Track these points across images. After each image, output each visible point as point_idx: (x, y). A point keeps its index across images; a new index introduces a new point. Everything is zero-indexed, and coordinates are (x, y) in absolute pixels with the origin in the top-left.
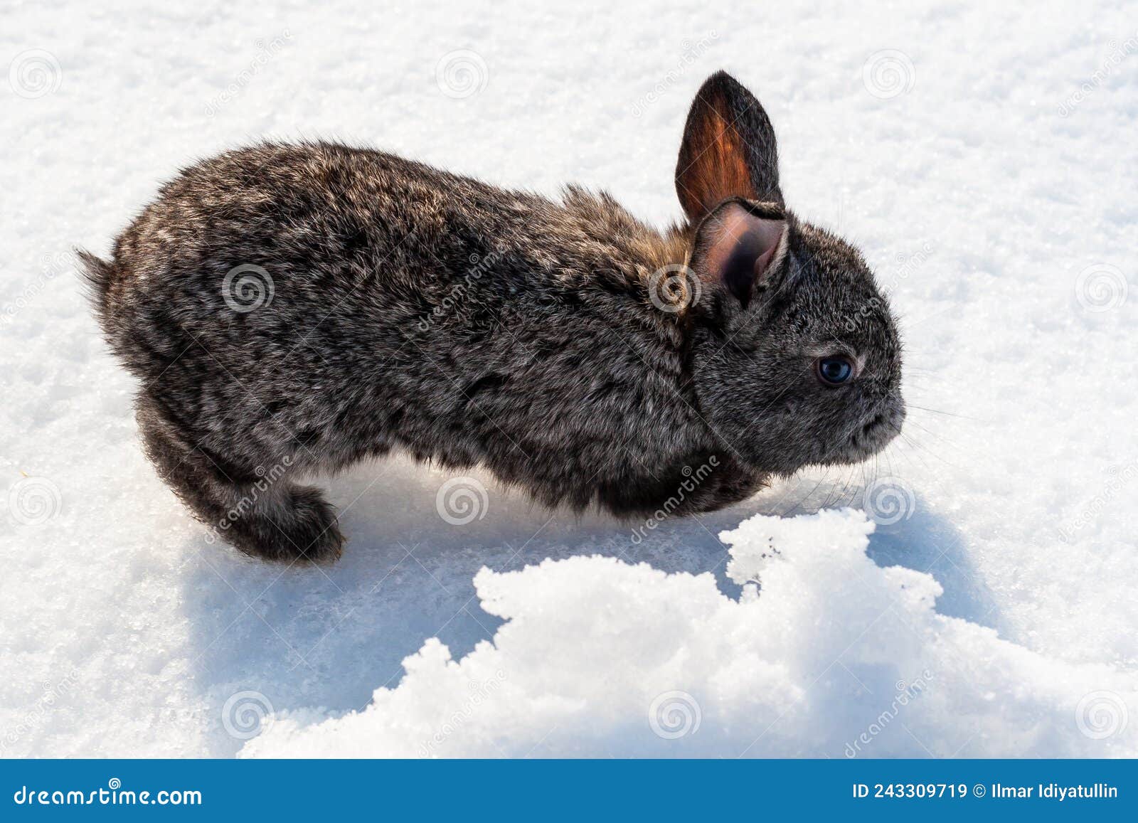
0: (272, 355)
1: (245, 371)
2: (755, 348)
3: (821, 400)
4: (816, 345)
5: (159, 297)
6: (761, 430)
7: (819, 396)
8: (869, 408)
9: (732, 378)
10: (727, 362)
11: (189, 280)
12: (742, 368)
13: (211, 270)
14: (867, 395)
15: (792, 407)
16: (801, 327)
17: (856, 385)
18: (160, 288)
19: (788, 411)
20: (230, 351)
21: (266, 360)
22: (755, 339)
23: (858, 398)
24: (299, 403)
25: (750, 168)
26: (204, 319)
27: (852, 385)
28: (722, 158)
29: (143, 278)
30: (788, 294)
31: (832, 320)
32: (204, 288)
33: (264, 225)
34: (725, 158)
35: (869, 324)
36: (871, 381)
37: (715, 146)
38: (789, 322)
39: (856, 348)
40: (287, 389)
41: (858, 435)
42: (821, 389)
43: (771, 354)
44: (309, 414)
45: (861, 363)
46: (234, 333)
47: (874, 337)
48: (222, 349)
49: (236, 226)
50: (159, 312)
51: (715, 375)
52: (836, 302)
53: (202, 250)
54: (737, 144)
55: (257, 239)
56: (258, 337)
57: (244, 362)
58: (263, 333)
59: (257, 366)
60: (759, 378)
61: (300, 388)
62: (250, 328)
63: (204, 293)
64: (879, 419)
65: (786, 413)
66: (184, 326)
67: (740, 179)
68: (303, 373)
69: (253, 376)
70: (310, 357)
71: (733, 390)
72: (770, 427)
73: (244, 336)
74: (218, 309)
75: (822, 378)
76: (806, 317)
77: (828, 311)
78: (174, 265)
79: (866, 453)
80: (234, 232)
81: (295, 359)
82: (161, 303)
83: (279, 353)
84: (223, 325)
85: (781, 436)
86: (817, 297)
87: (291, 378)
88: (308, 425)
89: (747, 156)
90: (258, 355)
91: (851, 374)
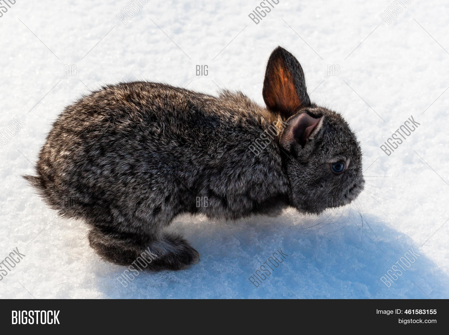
0: (131, 182)
1: (122, 194)
2: (308, 162)
3: (334, 181)
4: (332, 158)
5: (75, 178)
6: (311, 196)
7: (333, 179)
8: (351, 182)
9: (301, 175)
10: (299, 168)
11: (85, 165)
12: (304, 170)
13: (93, 156)
14: (351, 176)
15: (323, 185)
16: (326, 152)
17: (346, 172)
18: (74, 174)
19: (322, 186)
20: (114, 187)
21: (129, 185)
22: (308, 159)
23: (347, 178)
24: (148, 197)
25: (296, 88)
26: (98, 178)
27: (345, 172)
28: (283, 84)
29: (64, 174)
30: (320, 139)
31: (338, 147)
32: (92, 166)
33: (109, 127)
34: (285, 84)
35: (351, 146)
36: (352, 170)
37: (280, 79)
38: (321, 150)
39: (346, 157)
40: (141, 194)
41: (347, 194)
42: (334, 176)
43: (314, 164)
44: (154, 201)
45: (348, 163)
46: (112, 179)
47: (353, 151)
48: (109, 189)
49: (96, 133)
50: (78, 185)
51: (295, 173)
52: (339, 139)
53: (86, 149)
54: (289, 78)
55: (107, 134)
56: (123, 177)
57: (120, 190)
58: (124, 174)
59: (127, 190)
60: (310, 174)
61: (147, 192)
62: (118, 173)
63: (93, 168)
64: (355, 186)
65: (321, 187)
66: (91, 185)
67: (292, 93)
68: (146, 185)
69: (126, 194)
70: (147, 176)
71: (301, 180)
72: (314, 194)
73: (117, 179)
74: (102, 172)
75: (333, 171)
76: (328, 147)
77: (336, 144)
78: (75, 162)
79: (350, 200)
80: (96, 136)
81: (141, 180)
82: (77, 181)
83: (133, 180)
84: (107, 177)
85: (319, 197)
86: (331, 138)
87: (141, 189)
88: (155, 205)
89: (294, 83)
90: (125, 184)
91: (344, 168)
